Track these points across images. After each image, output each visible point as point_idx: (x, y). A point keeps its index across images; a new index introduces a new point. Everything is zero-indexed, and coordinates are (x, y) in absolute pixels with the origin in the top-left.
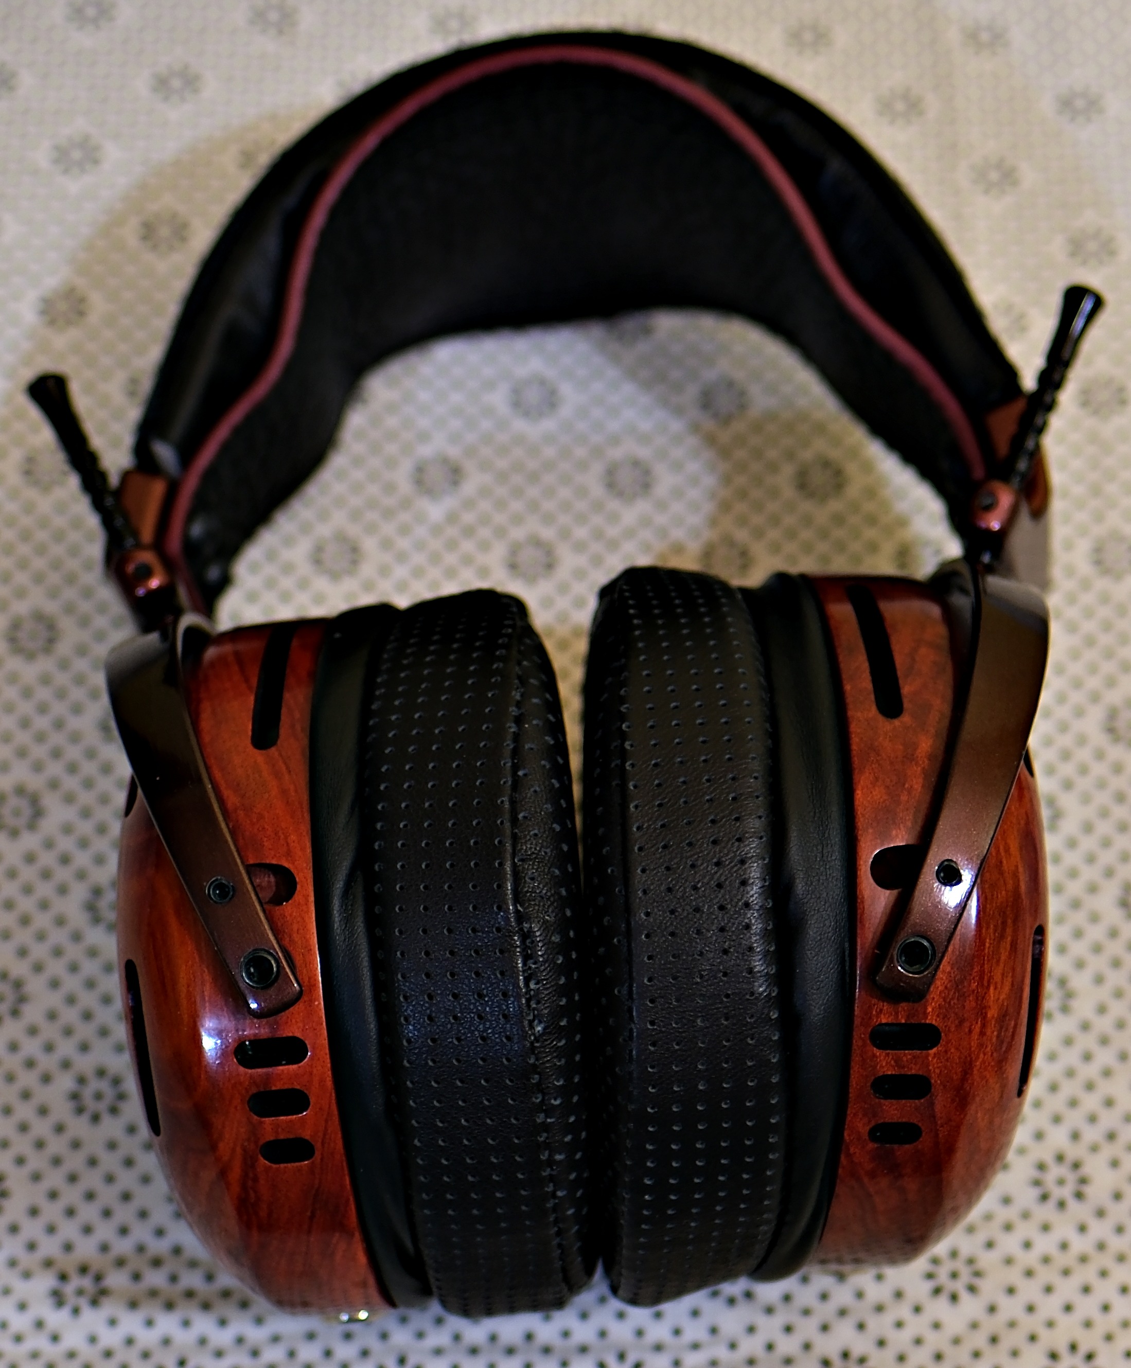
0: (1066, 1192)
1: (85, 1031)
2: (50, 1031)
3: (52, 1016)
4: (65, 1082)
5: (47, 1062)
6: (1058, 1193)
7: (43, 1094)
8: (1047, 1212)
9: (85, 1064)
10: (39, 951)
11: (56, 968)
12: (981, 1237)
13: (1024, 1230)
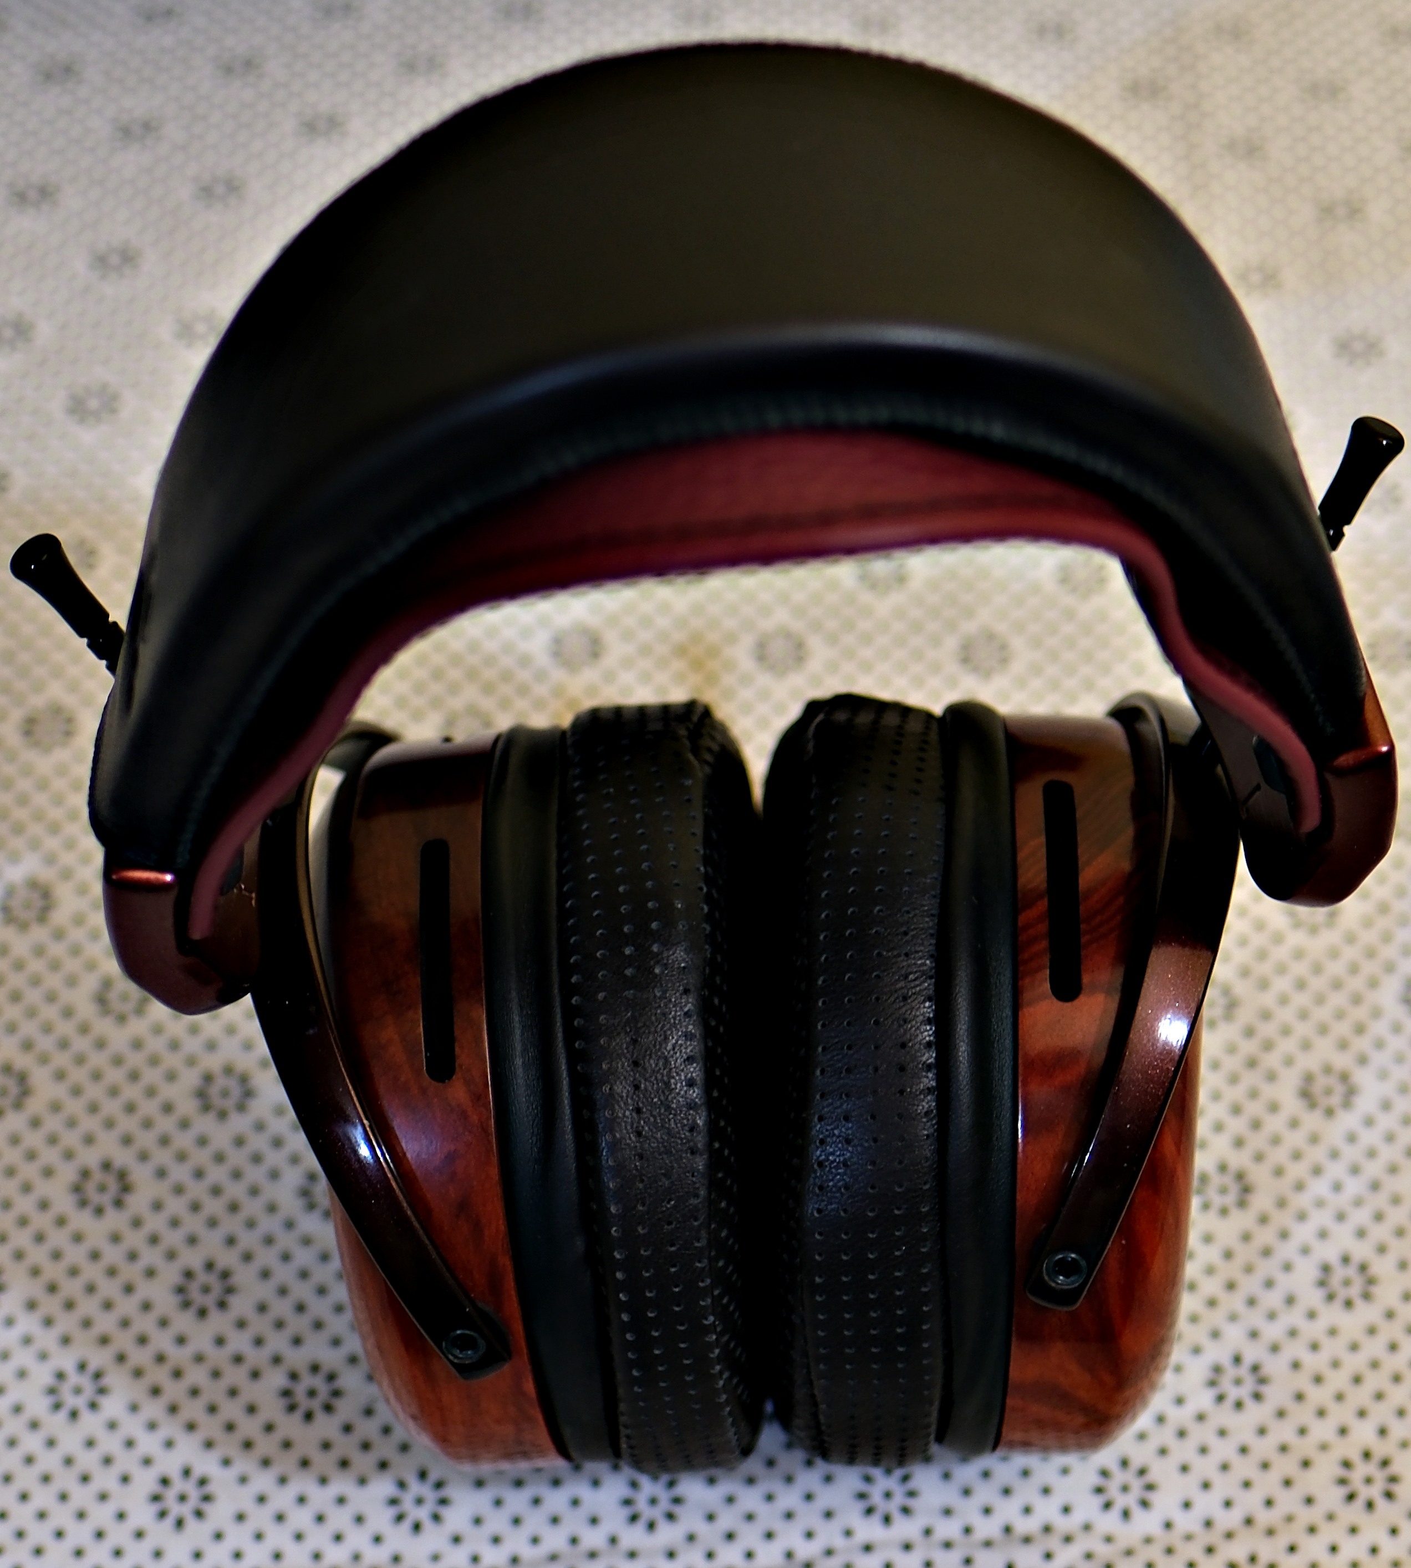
0: (1375, 1492)
1: (298, 1324)
2: (260, 1325)
3: (262, 1308)
4: (276, 1379)
5: (256, 1357)
6: (1365, 1493)
7: (252, 1391)
8: (1354, 1514)
9: (298, 1358)
10: (248, 1240)
11: (268, 1257)
12: (1282, 1541)
13: (1330, 1533)
